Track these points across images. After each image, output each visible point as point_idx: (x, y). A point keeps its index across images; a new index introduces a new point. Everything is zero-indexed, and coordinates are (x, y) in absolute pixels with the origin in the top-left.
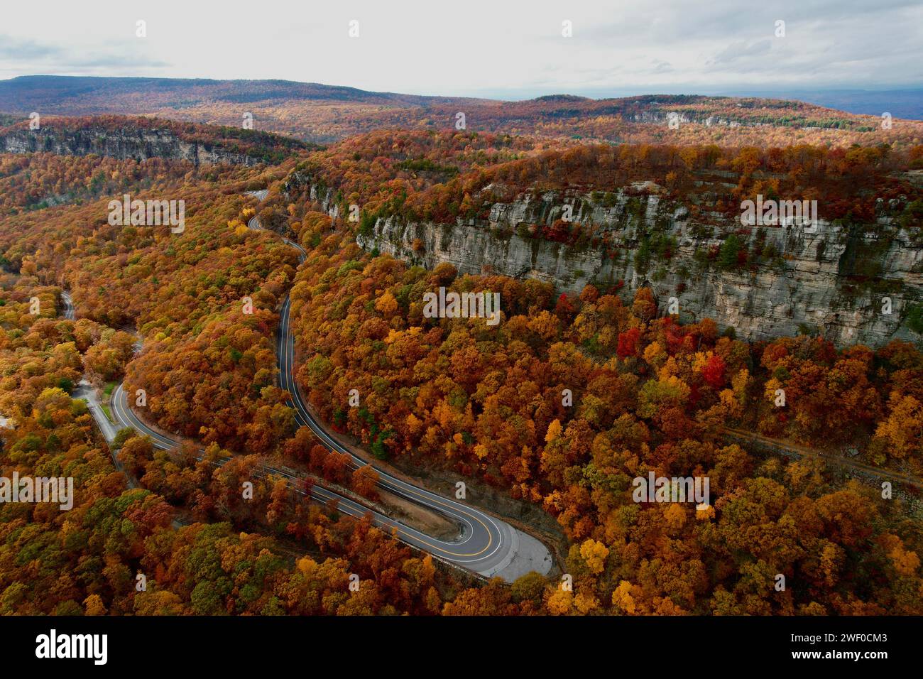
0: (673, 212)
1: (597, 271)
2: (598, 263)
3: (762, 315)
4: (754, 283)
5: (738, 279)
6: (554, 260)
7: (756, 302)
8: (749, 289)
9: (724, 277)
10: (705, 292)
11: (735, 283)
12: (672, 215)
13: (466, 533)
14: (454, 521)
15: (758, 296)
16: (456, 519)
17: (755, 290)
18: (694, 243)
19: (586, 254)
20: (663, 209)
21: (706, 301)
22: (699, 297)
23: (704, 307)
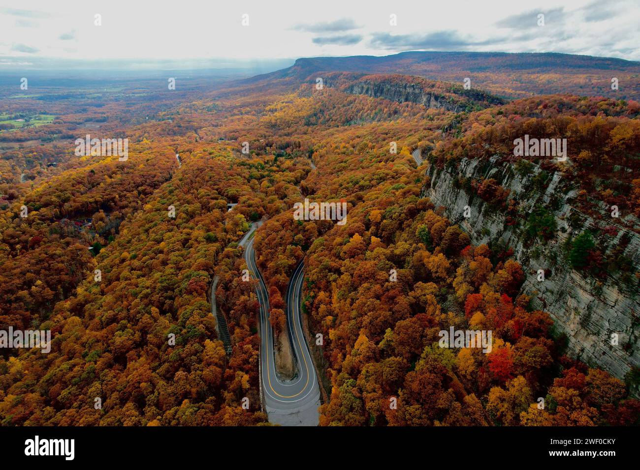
0: (566, 193)
1: (500, 234)
2: (501, 226)
3: (598, 334)
4: (597, 293)
5: (583, 283)
6: (477, 214)
7: (594, 317)
8: (591, 298)
9: (572, 275)
10: (562, 286)
11: (581, 287)
12: (564, 196)
13: (293, 381)
14: (296, 371)
15: (598, 311)
16: (298, 370)
17: (596, 302)
18: (569, 230)
19: (496, 216)
20: (560, 187)
21: (560, 296)
22: (556, 290)
23: (556, 301)
